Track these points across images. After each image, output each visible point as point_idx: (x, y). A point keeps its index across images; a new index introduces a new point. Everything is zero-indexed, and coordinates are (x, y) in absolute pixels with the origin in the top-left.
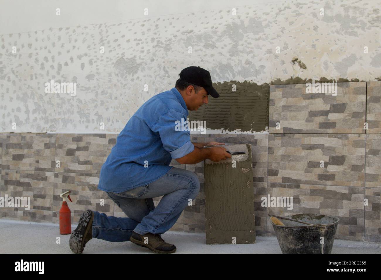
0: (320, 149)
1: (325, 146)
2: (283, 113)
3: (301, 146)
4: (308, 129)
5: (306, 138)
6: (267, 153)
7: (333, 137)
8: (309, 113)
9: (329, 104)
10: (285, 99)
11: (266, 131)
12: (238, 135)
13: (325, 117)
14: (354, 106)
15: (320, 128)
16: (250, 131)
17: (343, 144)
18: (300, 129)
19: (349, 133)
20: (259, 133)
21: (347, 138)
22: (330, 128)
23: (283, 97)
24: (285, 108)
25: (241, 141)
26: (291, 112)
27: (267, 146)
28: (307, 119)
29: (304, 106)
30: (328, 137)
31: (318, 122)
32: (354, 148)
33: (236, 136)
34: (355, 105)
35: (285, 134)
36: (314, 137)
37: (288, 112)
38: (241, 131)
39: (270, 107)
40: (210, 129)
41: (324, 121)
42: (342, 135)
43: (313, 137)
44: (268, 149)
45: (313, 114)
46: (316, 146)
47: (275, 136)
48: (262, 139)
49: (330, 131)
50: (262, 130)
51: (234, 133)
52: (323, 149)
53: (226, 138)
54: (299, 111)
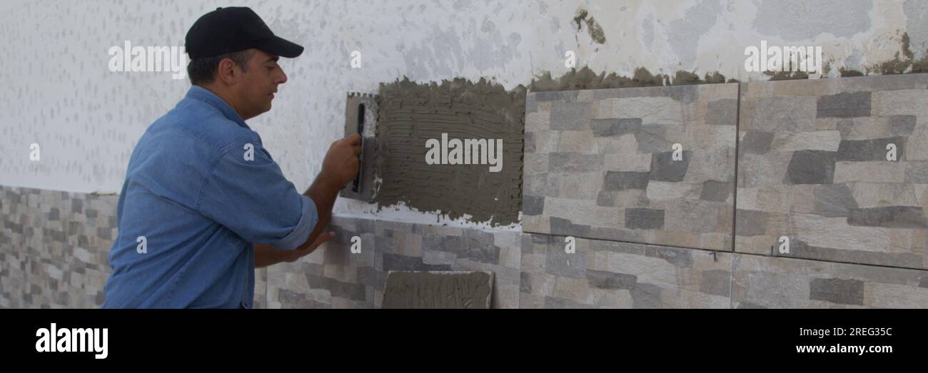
0: (627, 289)
1: (638, 281)
2: (552, 175)
3: (589, 277)
4: (603, 227)
5: (597, 254)
6: (517, 287)
7: (655, 256)
8: (606, 176)
9: (649, 152)
10: (554, 134)
11: (519, 224)
12: (463, 230)
13: (637, 192)
14: (707, 161)
15: (628, 225)
16: (489, 222)
17: (678, 280)
18: (584, 224)
19: (691, 246)
20: (505, 228)
21: (688, 261)
22: (649, 227)
23: (553, 127)
24: (558, 158)
25: (469, 249)
26: (568, 173)
27: (517, 268)
28: (600, 195)
29: (596, 156)
30: (646, 255)
31: (623, 208)
32: (703, 294)
33: (460, 234)
34: (709, 157)
35: (556, 238)
36: (615, 250)
37: (562, 173)
38: (473, 220)
39: (527, 155)
40: (416, 210)
41: (638, 204)
42: (676, 252)
43: (612, 253)
44: (519, 277)
45: (615, 181)
46: (617, 279)
47: (534, 241)
48: (508, 248)
49: (650, 236)
50: (511, 221)
51: (459, 226)
52: (633, 289)
53: (443, 238)
54: (585, 171)
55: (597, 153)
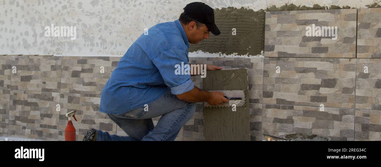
0: (313, 72)
1: (317, 69)
2: (278, 38)
3: (295, 70)
4: (302, 53)
5: (299, 62)
6: (262, 76)
7: (325, 61)
8: (303, 38)
10: (279, 25)
11: (261, 55)
12: (235, 58)
13: (317, 42)
14: (345, 32)
15: (313, 52)
16: (247, 55)
17: (335, 68)
18: (293, 53)
19: (340, 57)
20: (255, 57)
21: (338, 62)
22: (322, 52)
23: (278, 23)
24: (280, 33)
25: (237, 64)
26: (286, 37)
27: (262, 69)
28: (300, 43)
29: (298, 32)
30: (321, 61)
31: (311, 47)
32: (345, 72)
33: (233, 60)
34: (346, 30)
35: (280, 58)
36: (307, 60)
37: (283, 37)
38: (238, 55)
39: (266, 32)
40: (208, 53)
41: (317, 46)
42: (334, 59)
43: (306, 61)
44: (263, 72)
45: (306, 39)
46: (309, 70)
47: (270, 60)
48: (258, 63)
49: (323, 55)
50: (258, 54)
51: (231, 57)
52: (315, 72)
53: (224, 62)
54: (293, 36)
55: (299, 30)
